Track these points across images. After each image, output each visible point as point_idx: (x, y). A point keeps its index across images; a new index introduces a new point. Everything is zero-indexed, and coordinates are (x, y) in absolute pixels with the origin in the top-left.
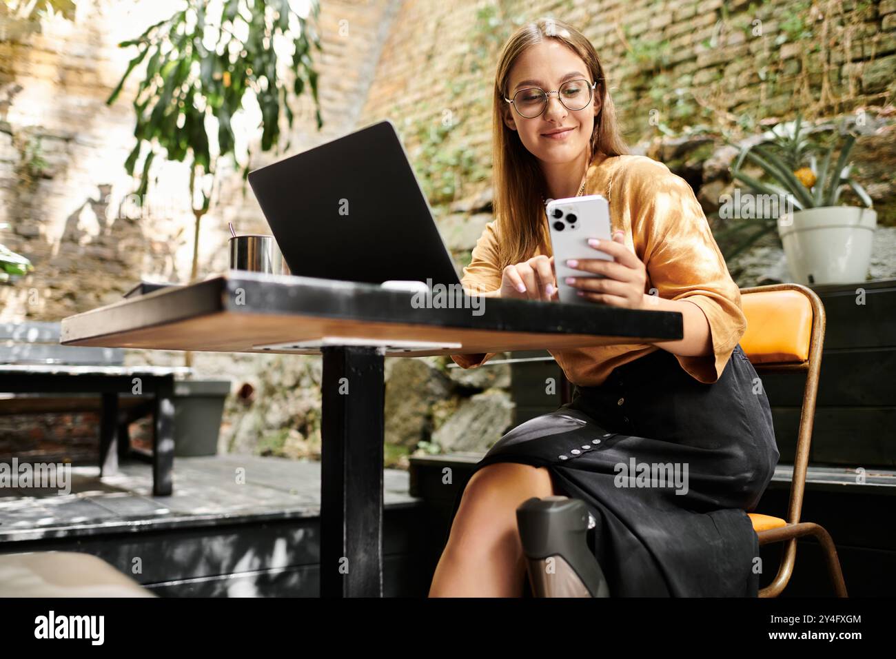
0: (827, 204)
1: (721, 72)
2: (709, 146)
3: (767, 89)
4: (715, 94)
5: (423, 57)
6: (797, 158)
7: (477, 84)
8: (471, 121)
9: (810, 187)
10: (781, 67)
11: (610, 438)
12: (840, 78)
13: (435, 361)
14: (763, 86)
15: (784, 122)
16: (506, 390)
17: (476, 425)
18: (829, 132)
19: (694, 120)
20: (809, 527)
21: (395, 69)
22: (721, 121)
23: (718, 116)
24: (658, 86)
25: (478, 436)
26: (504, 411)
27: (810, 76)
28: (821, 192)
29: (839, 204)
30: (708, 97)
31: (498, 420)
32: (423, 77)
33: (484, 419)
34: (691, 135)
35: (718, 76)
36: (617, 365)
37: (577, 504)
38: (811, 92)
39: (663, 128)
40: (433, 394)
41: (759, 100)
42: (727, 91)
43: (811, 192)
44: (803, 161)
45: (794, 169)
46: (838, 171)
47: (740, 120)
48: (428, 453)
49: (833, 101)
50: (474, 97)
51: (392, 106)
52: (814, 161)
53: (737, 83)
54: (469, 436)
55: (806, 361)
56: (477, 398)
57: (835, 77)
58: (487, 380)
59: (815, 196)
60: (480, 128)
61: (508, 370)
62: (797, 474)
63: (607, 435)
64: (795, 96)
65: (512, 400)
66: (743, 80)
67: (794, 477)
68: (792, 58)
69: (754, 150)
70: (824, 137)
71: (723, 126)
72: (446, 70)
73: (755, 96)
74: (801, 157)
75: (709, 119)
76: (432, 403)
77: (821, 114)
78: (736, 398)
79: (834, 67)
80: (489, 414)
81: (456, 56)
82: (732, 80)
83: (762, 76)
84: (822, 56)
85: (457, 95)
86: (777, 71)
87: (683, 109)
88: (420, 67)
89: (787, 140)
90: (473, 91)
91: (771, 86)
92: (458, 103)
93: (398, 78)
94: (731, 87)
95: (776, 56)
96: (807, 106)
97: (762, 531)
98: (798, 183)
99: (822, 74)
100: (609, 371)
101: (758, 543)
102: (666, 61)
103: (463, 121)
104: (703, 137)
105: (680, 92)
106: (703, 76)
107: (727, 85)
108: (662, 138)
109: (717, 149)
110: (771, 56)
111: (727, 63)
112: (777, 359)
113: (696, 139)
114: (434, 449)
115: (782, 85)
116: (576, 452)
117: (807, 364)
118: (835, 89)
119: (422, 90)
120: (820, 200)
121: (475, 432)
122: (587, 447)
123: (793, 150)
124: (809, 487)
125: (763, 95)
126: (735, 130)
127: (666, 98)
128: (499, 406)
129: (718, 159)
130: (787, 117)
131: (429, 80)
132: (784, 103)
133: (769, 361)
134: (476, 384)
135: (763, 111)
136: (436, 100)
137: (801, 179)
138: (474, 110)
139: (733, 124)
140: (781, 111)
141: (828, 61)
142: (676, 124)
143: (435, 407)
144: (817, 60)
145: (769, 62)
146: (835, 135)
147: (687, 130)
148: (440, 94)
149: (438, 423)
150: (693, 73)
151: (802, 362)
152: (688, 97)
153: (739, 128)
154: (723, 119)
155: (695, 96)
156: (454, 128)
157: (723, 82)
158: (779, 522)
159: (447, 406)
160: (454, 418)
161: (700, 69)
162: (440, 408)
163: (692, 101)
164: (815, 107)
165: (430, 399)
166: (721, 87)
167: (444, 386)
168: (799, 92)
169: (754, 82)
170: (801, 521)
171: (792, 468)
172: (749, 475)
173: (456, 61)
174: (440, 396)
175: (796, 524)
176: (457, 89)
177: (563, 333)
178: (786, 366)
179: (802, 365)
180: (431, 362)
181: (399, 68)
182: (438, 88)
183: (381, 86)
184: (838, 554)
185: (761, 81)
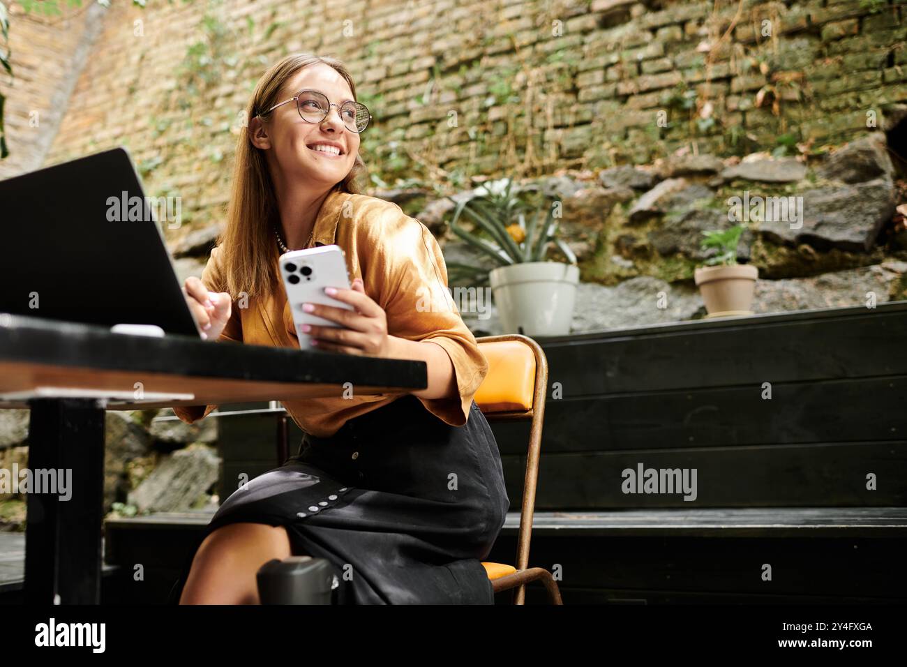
0: (535, 260)
1: (433, 128)
2: (422, 199)
3: (476, 148)
4: (427, 150)
5: (125, 90)
6: (508, 215)
7: (183, 123)
8: (176, 161)
9: (519, 243)
10: (489, 127)
11: (347, 493)
12: (543, 142)
13: (131, 415)
14: (473, 145)
15: (492, 181)
16: (211, 444)
17: (177, 483)
18: (534, 192)
19: (407, 173)
20: (537, 572)
21: (91, 101)
22: (433, 176)
23: (429, 171)
24: (372, 138)
25: (179, 494)
26: (209, 467)
27: (516, 138)
28: (529, 249)
29: (546, 260)
30: (420, 152)
31: (201, 477)
32: (124, 111)
33: (187, 476)
34: (403, 188)
35: (430, 132)
36: (351, 417)
37: (321, 564)
38: (517, 153)
39: (375, 179)
40: (129, 451)
41: (468, 158)
42: (439, 148)
43: (519, 248)
44: (514, 217)
45: (505, 225)
46: (545, 229)
47: (451, 176)
48: (123, 514)
49: (537, 163)
50: (180, 136)
51: (88, 139)
52: (522, 218)
53: (448, 140)
54: (171, 494)
55: (530, 409)
56: (178, 454)
57: (538, 141)
58: (189, 434)
59: (525, 251)
60: (186, 169)
61: (214, 423)
62: (524, 521)
63: (343, 490)
64: (503, 157)
65: (219, 455)
66: (454, 137)
67: (522, 523)
68: (498, 120)
69: (469, 204)
70: (529, 196)
71: (434, 181)
72: (150, 106)
73: (465, 154)
74: (512, 214)
75: (421, 173)
76: (129, 460)
77: (526, 175)
78: (470, 449)
79: (538, 132)
80: (191, 472)
81: (160, 92)
82: (444, 137)
83: (472, 134)
84: (526, 120)
85: (161, 133)
86: (486, 132)
87: (396, 162)
88: (121, 101)
89: (498, 197)
90: (179, 130)
91: (480, 145)
92: (162, 141)
93: (96, 110)
94: (442, 144)
95: (484, 117)
96: (512, 167)
97: (495, 579)
98: (510, 238)
99: (526, 137)
100: (342, 423)
101: (493, 591)
102: (380, 114)
103: (167, 161)
104: (416, 190)
105: (393, 145)
106: (416, 131)
107: (438, 141)
108: (375, 189)
109: (428, 203)
110: (480, 117)
111: (439, 121)
112: (503, 408)
113: (409, 192)
114: (130, 510)
115: (491, 144)
116: (314, 509)
117: (532, 412)
118: (539, 153)
119: (123, 124)
120: (528, 256)
121: (176, 490)
122: (324, 504)
123: (504, 207)
124: (535, 532)
125: (472, 153)
126: (445, 186)
127: (379, 150)
128: (203, 462)
129: (430, 212)
130: (494, 176)
131: (130, 115)
132: (493, 162)
133: (496, 410)
134: (178, 439)
135: (472, 169)
136: (139, 136)
137: (512, 235)
138: (180, 148)
139: (444, 179)
140: (489, 170)
141: (532, 126)
142: (389, 176)
143: (131, 465)
144: (522, 124)
145: (479, 122)
146: (539, 195)
147: (400, 183)
148: (141, 130)
149: (135, 482)
150: (406, 128)
151: (527, 411)
152: (401, 151)
153: (450, 183)
154: (434, 174)
155: (407, 151)
156: (156, 167)
157: (435, 138)
158: (509, 569)
159: (144, 463)
160: (152, 476)
161: (413, 124)
162: (136, 465)
163: (405, 155)
164: (521, 168)
165: (126, 456)
166: (433, 143)
167: (142, 442)
168: (505, 152)
169: (463, 141)
170: (529, 566)
171: (520, 514)
172: (483, 525)
173: (161, 97)
174: (137, 453)
175: (525, 570)
176: (162, 127)
177: (311, 382)
178: (511, 415)
179: (527, 414)
180: (127, 415)
181: (97, 99)
182: (141, 124)
183: (75, 118)
184: (561, 596)
185: (470, 140)
